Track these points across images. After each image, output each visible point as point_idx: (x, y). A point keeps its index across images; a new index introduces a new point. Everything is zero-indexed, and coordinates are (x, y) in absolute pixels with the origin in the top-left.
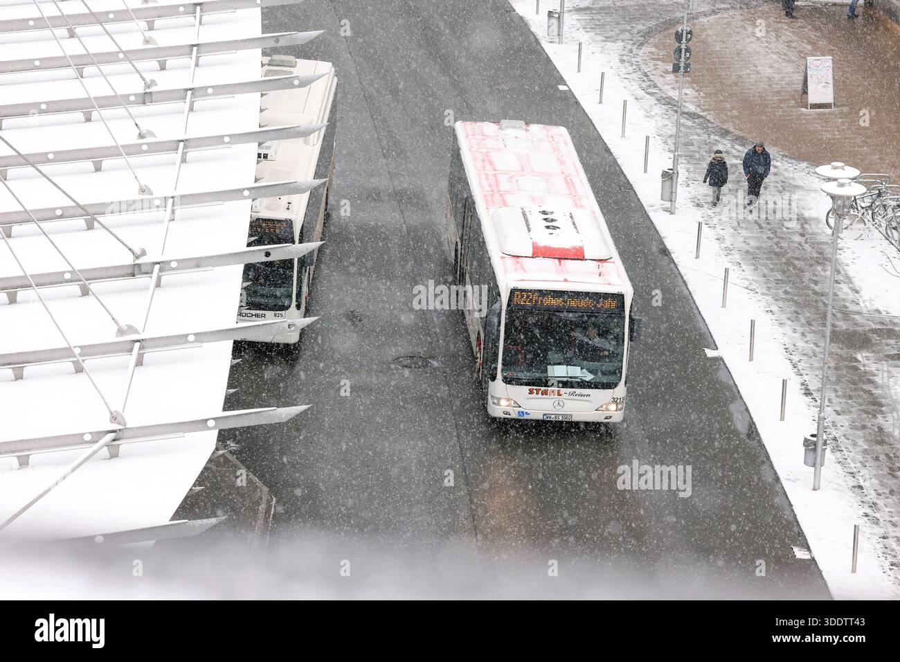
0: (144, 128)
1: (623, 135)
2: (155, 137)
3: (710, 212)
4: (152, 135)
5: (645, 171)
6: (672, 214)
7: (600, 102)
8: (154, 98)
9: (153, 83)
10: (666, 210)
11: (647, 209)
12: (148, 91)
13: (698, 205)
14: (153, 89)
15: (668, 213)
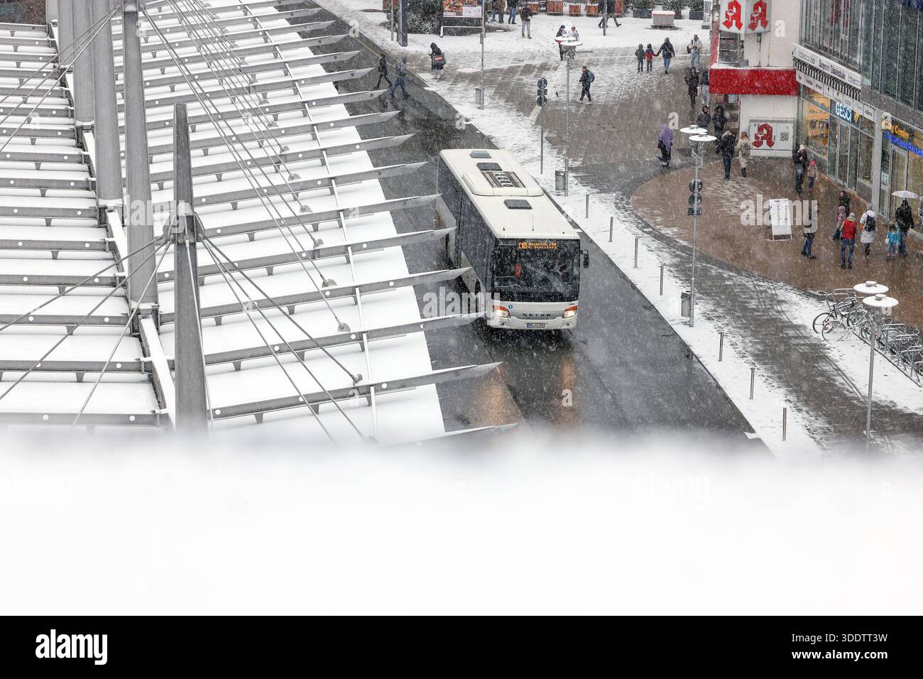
0: (327, 278)
1: (636, 266)
2: (336, 285)
3: (720, 324)
4: (334, 283)
5: (661, 294)
6: (691, 326)
7: (611, 241)
8: (321, 253)
9: (321, 242)
10: (685, 323)
11: (670, 323)
12: (316, 248)
13: (709, 319)
14: (320, 247)
15: (687, 327)
